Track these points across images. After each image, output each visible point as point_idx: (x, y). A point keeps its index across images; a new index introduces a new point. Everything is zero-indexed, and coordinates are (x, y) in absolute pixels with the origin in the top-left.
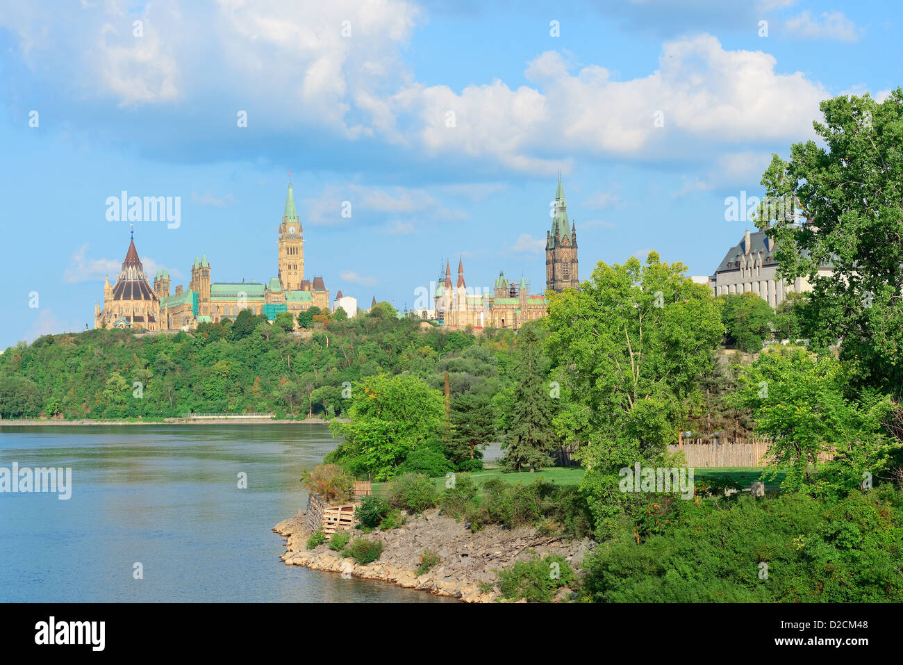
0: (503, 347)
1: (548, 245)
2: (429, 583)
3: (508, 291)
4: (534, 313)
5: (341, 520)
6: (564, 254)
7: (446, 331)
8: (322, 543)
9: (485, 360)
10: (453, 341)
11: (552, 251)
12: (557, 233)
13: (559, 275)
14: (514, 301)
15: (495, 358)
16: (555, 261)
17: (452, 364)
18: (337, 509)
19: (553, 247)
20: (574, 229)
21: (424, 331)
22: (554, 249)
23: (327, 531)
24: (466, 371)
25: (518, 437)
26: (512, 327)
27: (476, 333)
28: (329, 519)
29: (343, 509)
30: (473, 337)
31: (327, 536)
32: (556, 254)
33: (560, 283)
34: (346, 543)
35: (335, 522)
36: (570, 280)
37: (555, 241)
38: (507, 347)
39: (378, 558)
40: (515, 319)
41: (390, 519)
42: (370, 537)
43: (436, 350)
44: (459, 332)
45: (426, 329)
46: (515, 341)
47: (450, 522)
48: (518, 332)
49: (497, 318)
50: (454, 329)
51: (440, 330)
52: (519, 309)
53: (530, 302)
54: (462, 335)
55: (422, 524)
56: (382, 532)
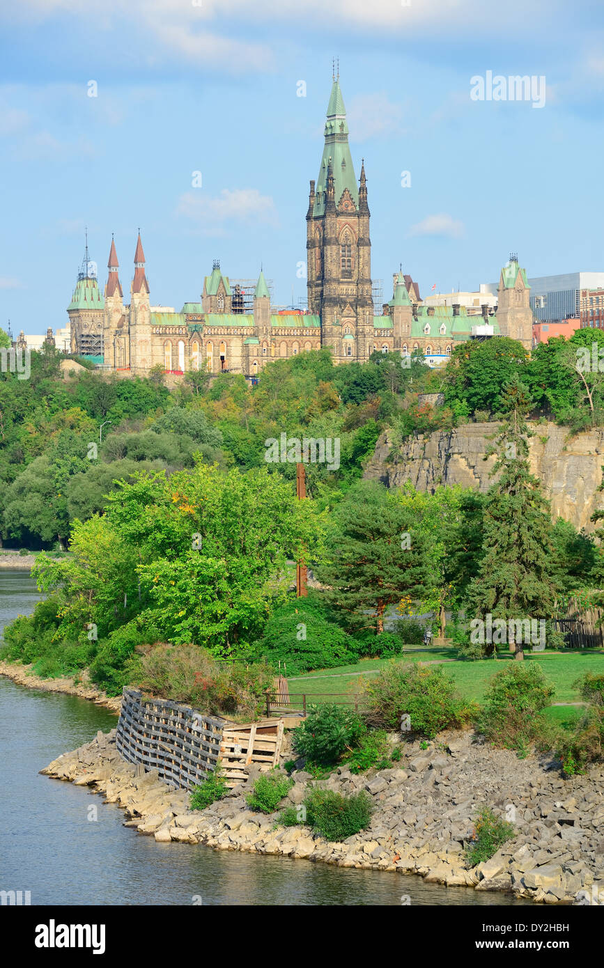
0: (229, 411)
1: (311, 210)
2: (501, 876)
3: (229, 301)
4: (283, 345)
5: (255, 752)
6: (343, 227)
7: (112, 377)
8: (219, 798)
9: (198, 436)
10: (126, 399)
11: (319, 222)
12: (329, 187)
13: (333, 270)
14: (243, 320)
15: (217, 432)
16: (325, 242)
17: (135, 444)
18: (248, 731)
19: (322, 213)
20: (363, 179)
21: (67, 378)
22: (324, 217)
23: (229, 774)
24: (163, 458)
25: (494, 590)
26: (239, 372)
27: (171, 382)
28: (232, 750)
29: (260, 731)
30: (165, 391)
31: (228, 785)
32: (328, 226)
33: (334, 286)
34: (282, 797)
35: (244, 755)
36: (355, 278)
37: (326, 202)
38: (237, 412)
39: (365, 826)
40: (246, 356)
41: (368, 750)
42: (333, 785)
43: (93, 415)
44: (139, 380)
45: (72, 374)
46: (252, 400)
47: (503, 756)
48: (255, 382)
49: (210, 354)
50: (126, 374)
51: (100, 376)
52: (255, 335)
53: (276, 322)
54: (143, 386)
55: (441, 759)
56: (354, 777)
